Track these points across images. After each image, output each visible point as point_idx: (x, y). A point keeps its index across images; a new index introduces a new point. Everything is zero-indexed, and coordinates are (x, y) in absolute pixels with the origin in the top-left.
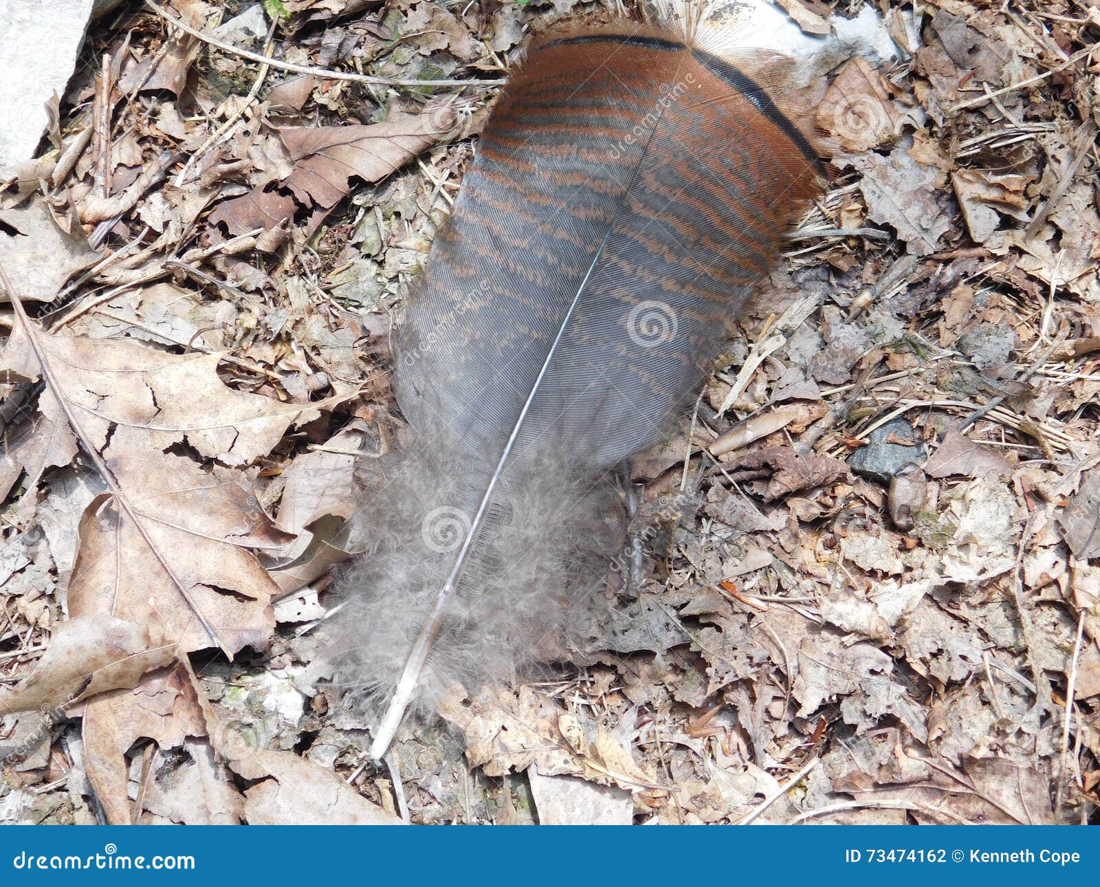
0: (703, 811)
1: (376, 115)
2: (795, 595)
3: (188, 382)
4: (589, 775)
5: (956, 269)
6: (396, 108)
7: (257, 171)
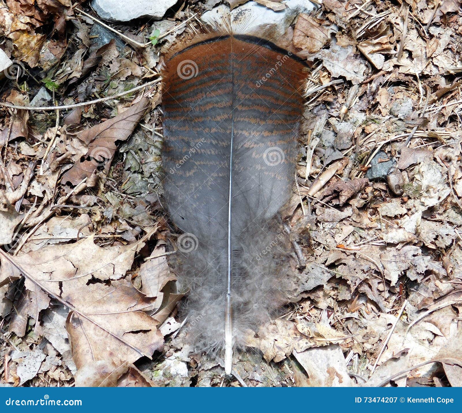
0: (369, 340)
1: (113, 113)
2: (369, 238)
3: (84, 252)
4: (319, 344)
5: (376, 83)
6: (120, 107)
7: (73, 155)
